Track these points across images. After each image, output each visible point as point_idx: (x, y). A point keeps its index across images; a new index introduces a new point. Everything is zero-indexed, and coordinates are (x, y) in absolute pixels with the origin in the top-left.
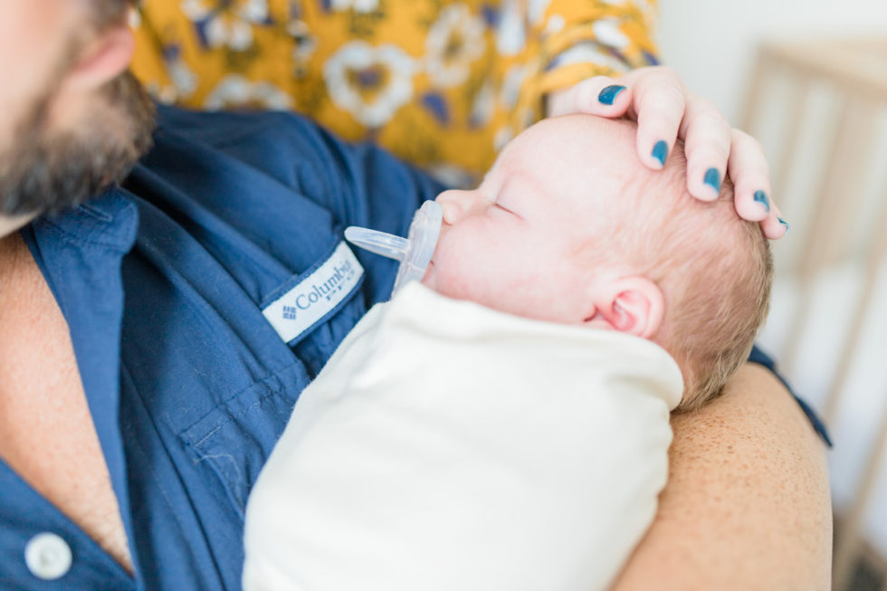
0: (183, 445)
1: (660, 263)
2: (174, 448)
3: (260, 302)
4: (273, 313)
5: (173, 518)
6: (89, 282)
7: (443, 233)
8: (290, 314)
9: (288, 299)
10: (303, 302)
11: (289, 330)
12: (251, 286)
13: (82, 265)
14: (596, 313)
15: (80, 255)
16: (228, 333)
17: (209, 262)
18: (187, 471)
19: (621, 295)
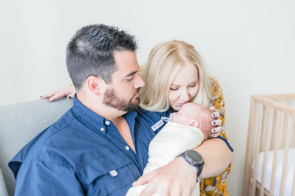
0: (141, 140)
1: (198, 118)
2: (140, 141)
3: (151, 126)
4: (152, 127)
5: (139, 147)
6: (131, 121)
7: (172, 117)
8: (154, 128)
9: (154, 126)
10: (156, 126)
11: (154, 130)
12: (150, 124)
13: (131, 119)
14: (191, 125)
15: (130, 118)
16: (147, 129)
17: (145, 121)
18: (141, 143)
19: (194, 122)
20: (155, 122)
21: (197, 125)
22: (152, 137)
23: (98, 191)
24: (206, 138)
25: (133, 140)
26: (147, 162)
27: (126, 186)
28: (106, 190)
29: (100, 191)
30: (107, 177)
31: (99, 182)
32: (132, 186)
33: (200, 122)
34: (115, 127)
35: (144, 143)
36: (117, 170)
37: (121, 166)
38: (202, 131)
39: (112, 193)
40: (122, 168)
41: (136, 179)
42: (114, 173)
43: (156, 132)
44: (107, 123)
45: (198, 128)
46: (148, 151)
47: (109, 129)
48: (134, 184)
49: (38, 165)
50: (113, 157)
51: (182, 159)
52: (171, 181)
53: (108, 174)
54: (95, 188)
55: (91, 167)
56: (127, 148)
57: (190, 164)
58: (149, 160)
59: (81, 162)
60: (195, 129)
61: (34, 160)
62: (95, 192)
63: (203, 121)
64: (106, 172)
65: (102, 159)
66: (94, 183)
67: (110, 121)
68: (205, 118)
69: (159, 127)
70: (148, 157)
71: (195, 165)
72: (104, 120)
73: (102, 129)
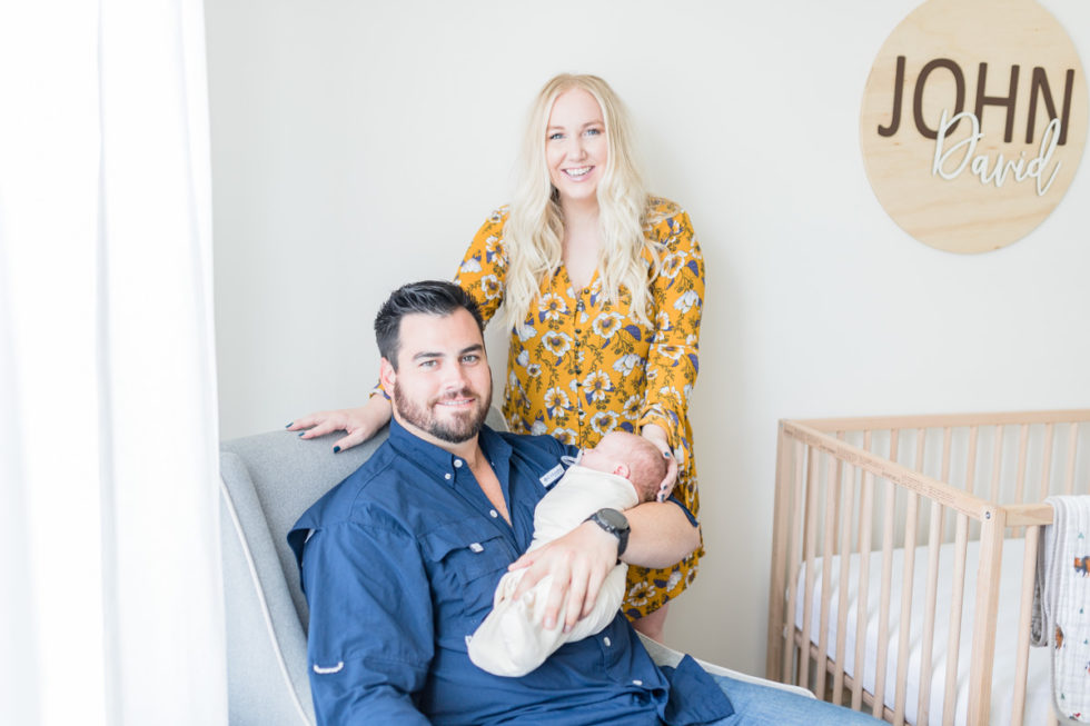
1: (628, 461)
4: (542, 480)
6: (502, 465)
7: (582, 457)
8: (546, 480)
10: (549, 477)
11: (546, 484)
12: (536, 473)
13: (501, 461)
14: (615, 472)
17: (527, 467)
19: (620, 467)
20: (548, 468)
21: (626, 473)
22: (541, 497)
23: (452, 575)
24: (643, 499)
25: (506, 500)
26: (532, 539)
27: (497, 571)
28: (466, 576)
29: (455, 576)
30: (464, 553)
31: (452, 561)
32: (507, 571)
33: (632, 469)
34: (470, 473)
35: (526, 507)
36: (481, 544)
37: (486, 538)
38: (634, 484)
39: (474, 581)
40: (489, 541)
41: (514, 560)
42: (477, 547)
43: (549, 488)
44: (458, 464)
45: (627, 478)
46: (533, 520)
47: (459, 476)
48: (511, 567)
49: (350, 529)
50: (472, 523)
51: (592, 523)
52: (574, 554)
53: (468, 548)
54: (447, 572)
55: (439, 536)
56: (493, 514)
57: (605, 528)
58: (535, 535)
59: (420, 527)
60: (622, 479)
61: (343, 523)
62: (446, 577)
63: (638, 466)
64: (463, 545)
65: (455, 525)
66: (444, 561)
67: (464, 461)
68: (642, 461)
69: (554, 478)
70: (533, 530)
71: (613, 531)
72: (454, 458)
73: (448, 476)
